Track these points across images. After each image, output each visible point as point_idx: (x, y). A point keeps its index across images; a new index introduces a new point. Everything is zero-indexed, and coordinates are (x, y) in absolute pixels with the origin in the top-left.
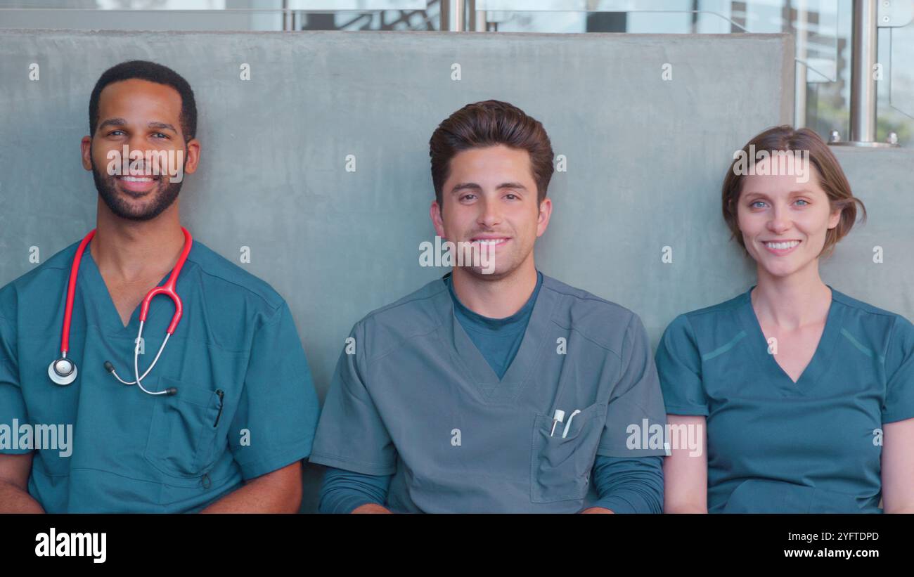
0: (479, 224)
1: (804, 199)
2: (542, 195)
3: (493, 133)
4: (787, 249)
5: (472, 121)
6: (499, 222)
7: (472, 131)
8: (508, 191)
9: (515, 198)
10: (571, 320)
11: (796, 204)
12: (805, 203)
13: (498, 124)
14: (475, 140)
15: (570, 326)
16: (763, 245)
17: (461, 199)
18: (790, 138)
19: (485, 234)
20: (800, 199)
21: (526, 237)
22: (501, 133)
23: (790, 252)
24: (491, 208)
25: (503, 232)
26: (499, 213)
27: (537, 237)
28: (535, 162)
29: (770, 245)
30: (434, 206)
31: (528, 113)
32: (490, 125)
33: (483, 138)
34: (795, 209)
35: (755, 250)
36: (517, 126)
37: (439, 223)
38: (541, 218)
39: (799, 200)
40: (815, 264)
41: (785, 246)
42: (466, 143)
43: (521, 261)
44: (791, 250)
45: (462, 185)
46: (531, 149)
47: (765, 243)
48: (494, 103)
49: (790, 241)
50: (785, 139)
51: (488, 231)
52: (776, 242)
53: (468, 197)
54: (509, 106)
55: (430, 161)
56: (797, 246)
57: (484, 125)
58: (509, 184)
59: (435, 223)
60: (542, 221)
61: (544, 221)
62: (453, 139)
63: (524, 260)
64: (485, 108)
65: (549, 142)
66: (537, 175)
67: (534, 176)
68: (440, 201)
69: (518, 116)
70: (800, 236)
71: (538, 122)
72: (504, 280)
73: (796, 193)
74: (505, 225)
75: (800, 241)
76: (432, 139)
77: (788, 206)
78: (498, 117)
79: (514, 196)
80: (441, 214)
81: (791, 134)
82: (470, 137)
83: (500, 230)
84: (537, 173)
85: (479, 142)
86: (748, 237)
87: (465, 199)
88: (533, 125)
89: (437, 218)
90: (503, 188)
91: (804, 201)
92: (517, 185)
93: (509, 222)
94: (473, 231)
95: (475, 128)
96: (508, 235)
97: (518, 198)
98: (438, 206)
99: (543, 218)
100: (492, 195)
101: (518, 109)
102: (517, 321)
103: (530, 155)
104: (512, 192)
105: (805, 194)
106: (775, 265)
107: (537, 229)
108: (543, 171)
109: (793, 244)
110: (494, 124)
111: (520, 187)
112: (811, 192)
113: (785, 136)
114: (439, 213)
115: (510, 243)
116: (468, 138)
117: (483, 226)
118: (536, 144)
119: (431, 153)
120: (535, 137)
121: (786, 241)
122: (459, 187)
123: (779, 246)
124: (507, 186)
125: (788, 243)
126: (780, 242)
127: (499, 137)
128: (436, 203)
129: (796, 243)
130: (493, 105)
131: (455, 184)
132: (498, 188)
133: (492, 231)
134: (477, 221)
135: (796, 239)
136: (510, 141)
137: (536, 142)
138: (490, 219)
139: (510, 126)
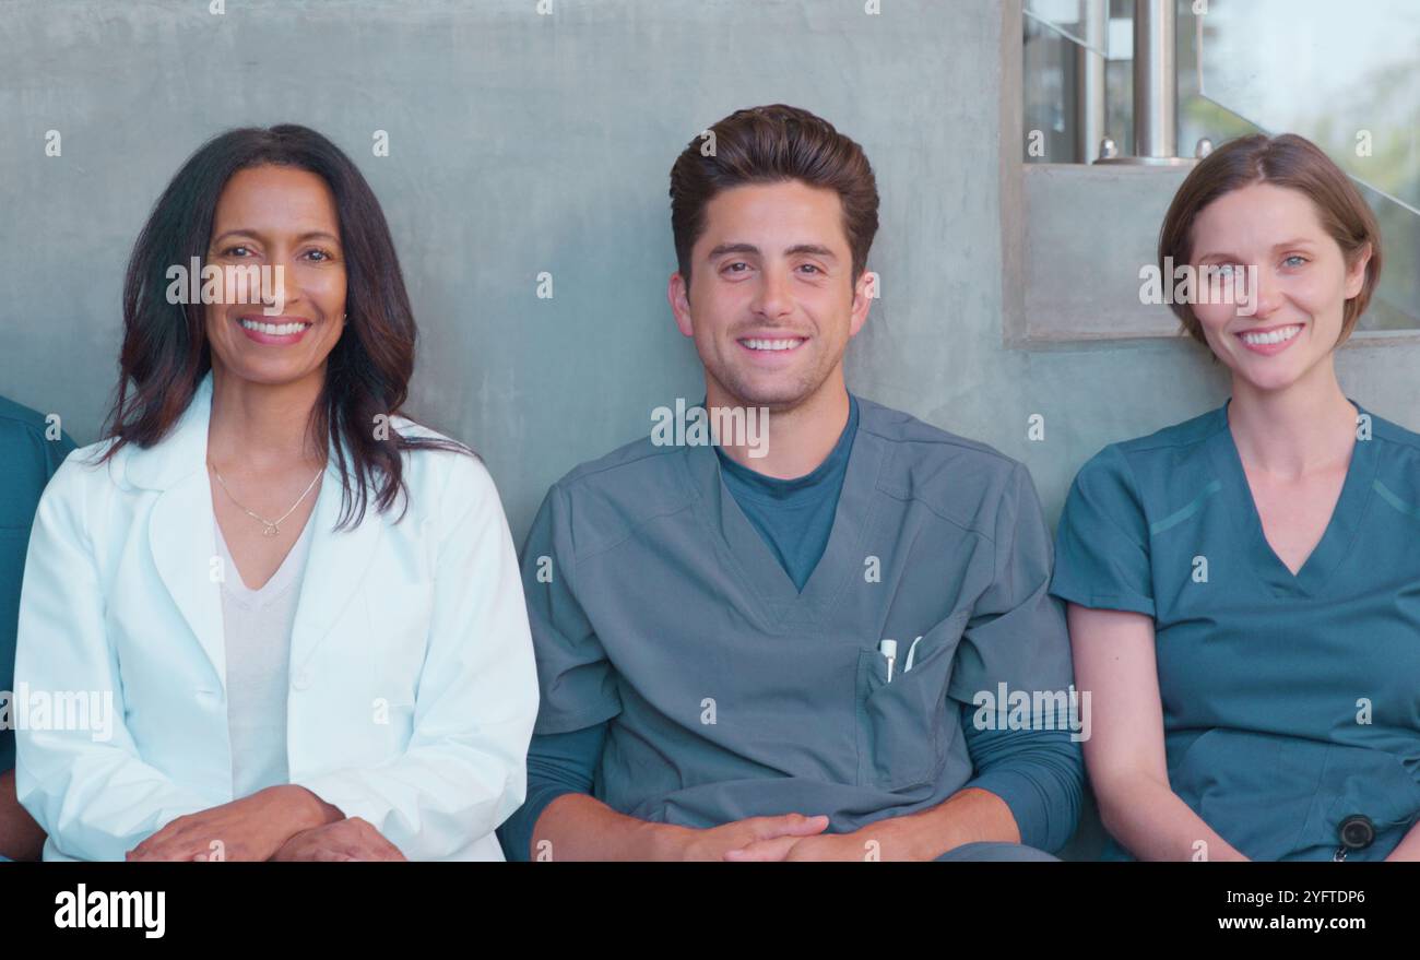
0: (754, 313)
1: (1298, 255)
2: (859, 267)
3: (782, 160)
4: (1280, 343)
5: (745, 139)
6: (787, 310)
7: (745, 155)
8: (804, 258)
9: (816, 271)
10: (911, 485)
11: (1286, 264)
12: (1302, 261)
13: (791, 144)
14: (750, 170)
15: (911, 494)
16: (1237, 339)
17: (724, 270)
18: (1263, 154)
19: (765, 330)
20: (1292, 255)
21: (835, 335)
22: (795, 161)
23: (1286, 347)
24: (775, 288)
25: (796, 327)
26: (788, 296)
27: (850, 337)
28: (849, 211)
29: (1250, 339)
30: (675, 280)
31: (839, 130)
32: (776, 147)
33: (762, 168)
34: (1286, 272)
35: (1227, 351)
36: (821, 149)
37: (682, 308)
38: (856, 305)
39: (1289, 258)
40: (1329, 363)
41: (1274, 337)
42: (735, 175)
43: (822, 377)
44: (1287, 343)
45: (726, 246)
46: (842, 189)
47: (1240, 335)
48: (782, 110)
49: (1283, 326)
50: (1254, 157)
51: (768, 325)
52: (1259, 331)
53: (735, 267)
54: (807, 115)
55: (669, 205)
56: (1297, 334)
57: (767, 145)
58: (807, 247)
59: (675, 309)
60: (857, 311)
61: (862, 309)
62: (713, 168)
63: (829, 373)
64: (767, 118)
65: (872, 179)
66: (852, 233)
67: (848, 236)
68: (685, 270)
69: (824, 133)
70: (1300, 318)
71: (856, 144)
72: (794, 412)
73: (1284, 245)
74: (798, 316)
75: (1302, 325)
76: (675, 167)
77: (1274, 271)
78: (789, 133)
79: (813, 267)
80: (687, 296)
81: (1264, 147)
82: (741, 164)
83: (789, 323)
84: (851, 228)
85: (758, 174)
86: (1212, 328)
87: (731, 269)
88: (848, 149)
89: (680, 300)
90: (795, 254)
91: (1299, 258)
92: (821, 248)
93: (807, 312)
94: (742, 325)
95: (751, 151)
96: (803, 333)
97: (821, 271)
98: (682, 280)
99: (861, 305)
100: (777, 265)
101: (824, 122)
102: (814, 484)
103: (841, 198)
104: (810, 260)
105: (1299, 247)
106: (1265, 371)
107: (850, 321)
108: (862, 227)
109: (1290, 332)
110: (784, 144)
111: (825, 252)
112: (1310, 241)
113: (1254, 151)
114: (684, 292)
115: (807, 346)
116: (738, 166)
117: (761, 317)
118: (852, 181)
119: (672, 192)
120: (851, 169)
121: (1276, 328)
122: (720, 250)
123: (1264, 339)
124: (802, 250)
125: (1281, 331)
126: (1266, 331)
127: (791, 166)
128: (677, 276)
129: (1296, 330)
130: (781, 114)
131: (713, 247)
132: (789, 253)
133: (776, 326)
134: (750, 308)
135: (1293, 321)
136: (809, 175)
137: (851, 178)
138: (774, 305)
139: (809, 148)
